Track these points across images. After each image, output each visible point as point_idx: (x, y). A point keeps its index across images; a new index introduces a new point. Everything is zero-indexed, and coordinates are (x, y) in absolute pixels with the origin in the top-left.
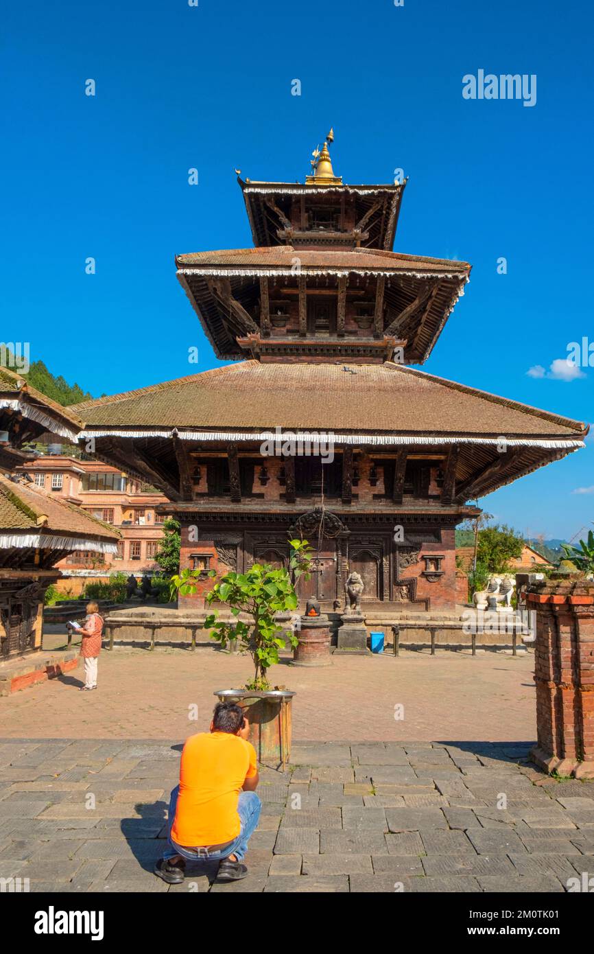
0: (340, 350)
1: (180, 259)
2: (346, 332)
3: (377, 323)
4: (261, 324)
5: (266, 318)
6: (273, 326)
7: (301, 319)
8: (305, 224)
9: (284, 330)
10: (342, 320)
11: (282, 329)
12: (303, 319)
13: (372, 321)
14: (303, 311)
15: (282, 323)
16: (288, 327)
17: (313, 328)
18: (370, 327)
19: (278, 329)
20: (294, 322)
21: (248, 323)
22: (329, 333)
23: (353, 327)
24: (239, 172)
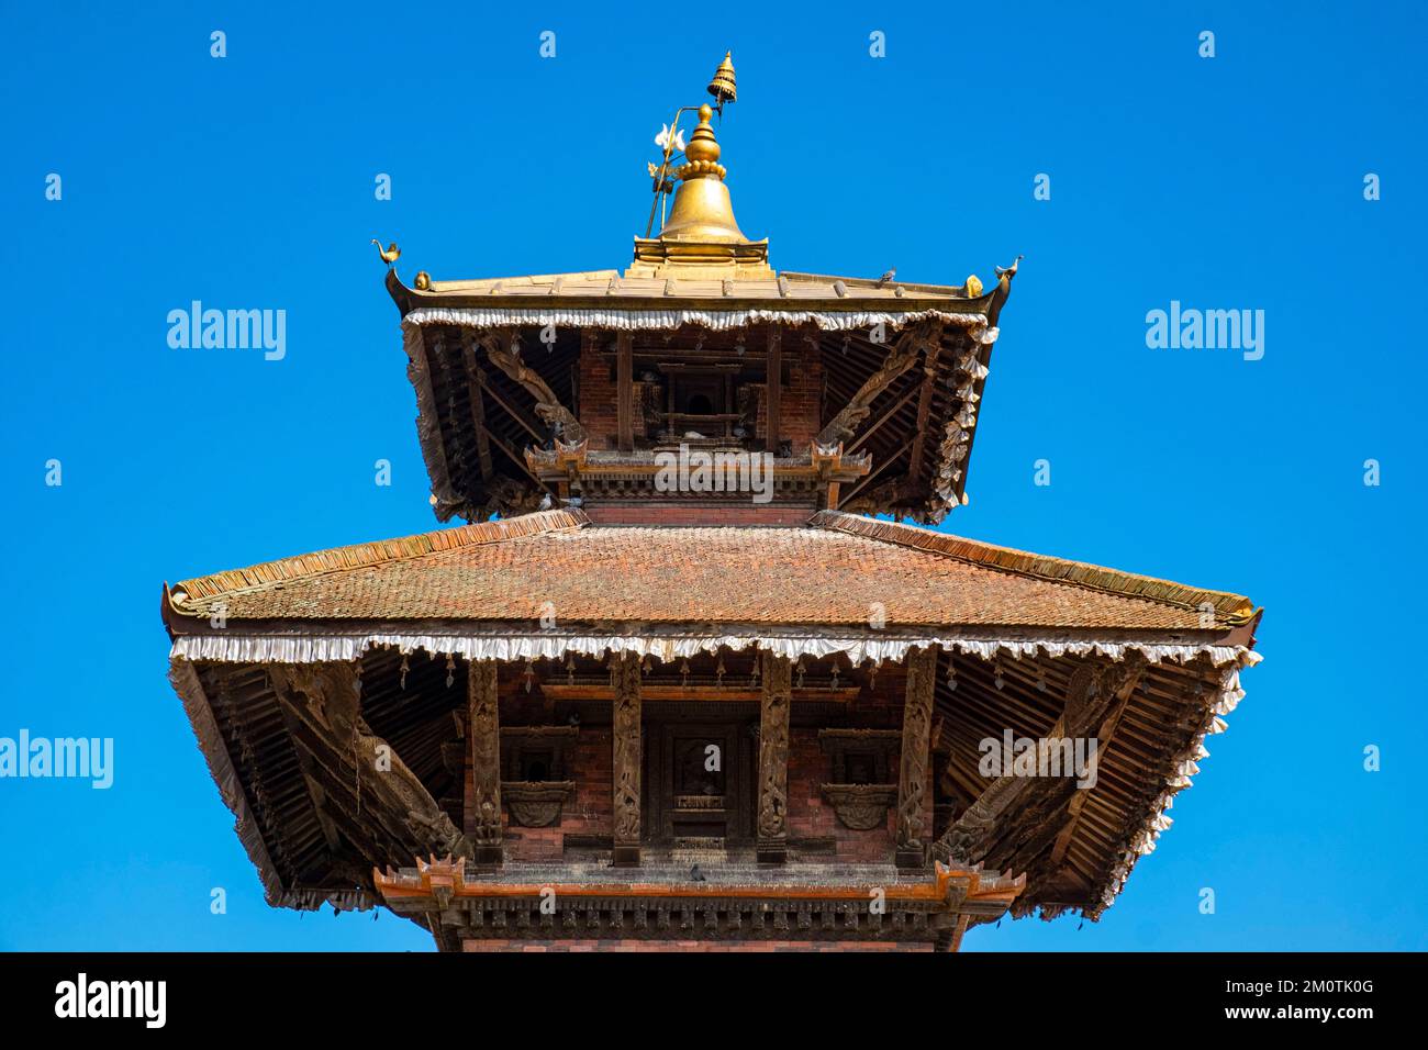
0: (770, 916)
1: (179, 598)
2: (790, 843)
3: (910, 812)
4: (468, 817)
5: (488, 798)
6: (514, 821)
7: (619, 799)
8: (631, 422)
9: (555, 837)
10: (776, 802)
11: (548, 835)
12: (629, 800)
13: (892, 801)
14: (628, 771)
15: (549, 812)
16: (571, 825)
17: (666, 829)
18: (883, 824)
19: (529, 834)
20: (592, 809)
21: (417, 815)
22: (727, 846)
23: (816, 823)
24: (392, 256)
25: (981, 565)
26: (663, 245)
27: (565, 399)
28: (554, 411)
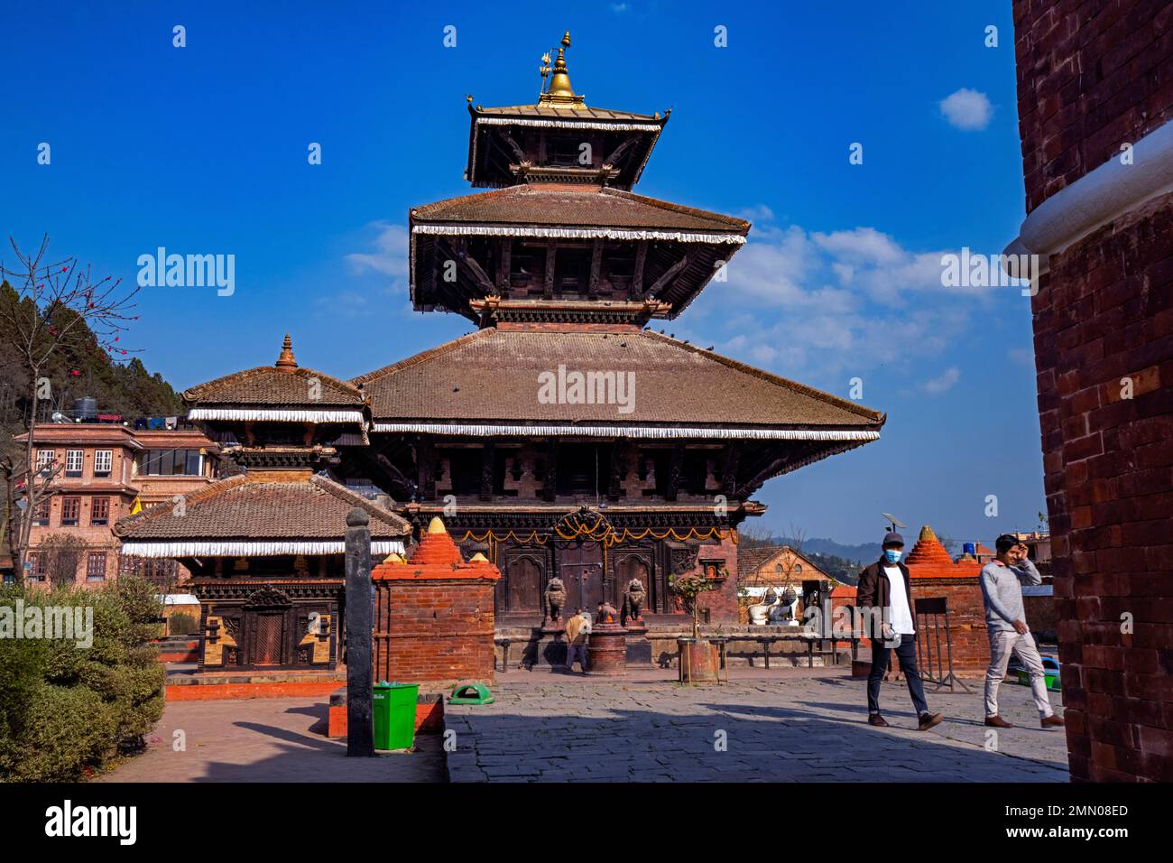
0: (593, 316)
1: (414, 213)
2: (599, 293)
3: (637, 284)
4: (497, 283)
5: (506, 278)
6: (512, 285)
7: (547, 279)
8: (544, 157)
9: (525, 290)
10: (596, 281)
11: (523, 290)
12: (550, 280)
13: (630, 281)
14: (551, 271)
15: (523, 282)
16: (530, 287)
17: (559, 292)
18: (627, 288)
19: (517, 290)
20: (537, 282)
21: (483, 283)
22: (579, 294)
23: (607, 287)
24: (471, 99)
25: (659, 207)
26: (550, 96)
27: (522, 149)
28: (519, 152)
